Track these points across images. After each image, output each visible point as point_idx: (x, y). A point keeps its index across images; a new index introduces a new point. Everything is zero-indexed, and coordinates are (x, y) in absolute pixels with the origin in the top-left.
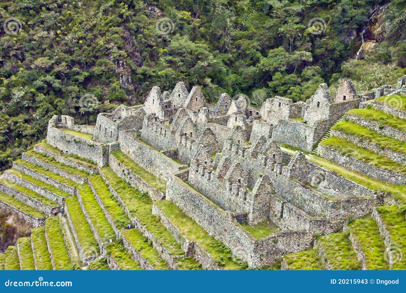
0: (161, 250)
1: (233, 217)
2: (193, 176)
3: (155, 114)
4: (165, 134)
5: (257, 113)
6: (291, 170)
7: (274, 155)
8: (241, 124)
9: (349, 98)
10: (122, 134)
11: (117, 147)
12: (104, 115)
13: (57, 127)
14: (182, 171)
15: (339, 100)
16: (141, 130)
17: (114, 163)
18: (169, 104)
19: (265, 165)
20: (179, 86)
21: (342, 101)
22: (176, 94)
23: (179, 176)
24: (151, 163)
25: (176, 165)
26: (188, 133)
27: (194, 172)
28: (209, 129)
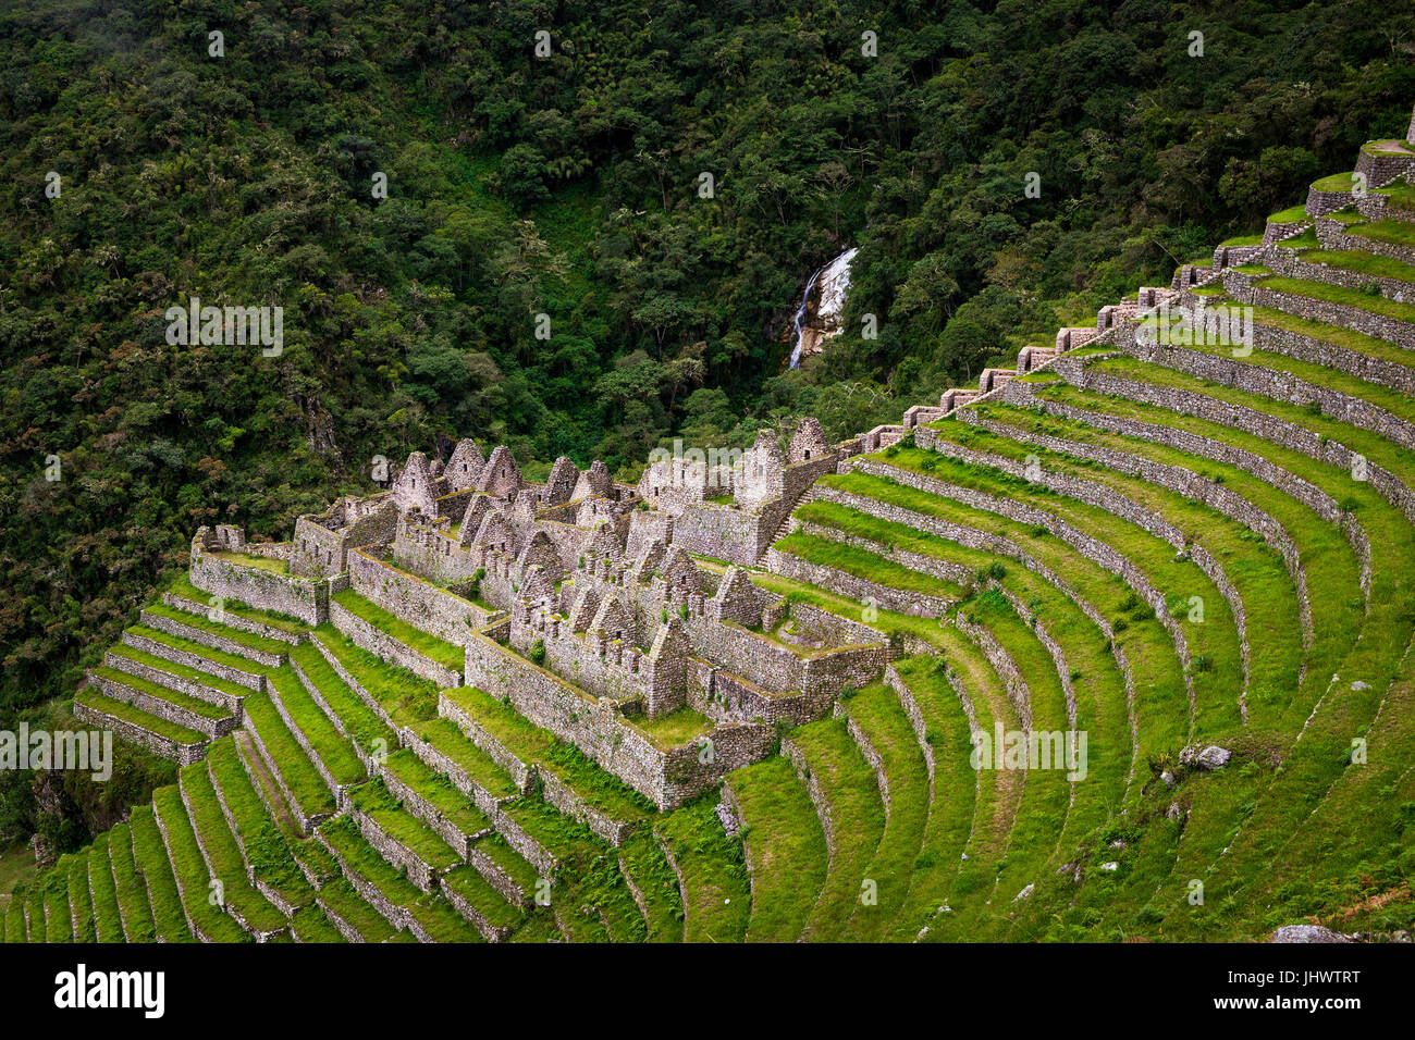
0: (469, 788)
1: (616, 709)
2: (519, 633)
3: (418, 510)
4: (448, 550)
5: (632, 494)
6: (722, 605)
7: (684, 578)
8: (606, 519)
9: (817, 454)
10: (354, 554)
11: (345, 585)
12: (311, 519)
13: (211, 551)
14: (495, 625)
15: (798, 460)
16: (393, 545)
17: (342, 619)
18: (445, 487)
19: (669, 597)
20: (463, 448)
21: (803, 461)
22: (459, 465)
23: (490, 634)
24: (426, 611)
25: (481, 614)
26: (497, 543)
27: (521, 625)
28: (543, 535)
